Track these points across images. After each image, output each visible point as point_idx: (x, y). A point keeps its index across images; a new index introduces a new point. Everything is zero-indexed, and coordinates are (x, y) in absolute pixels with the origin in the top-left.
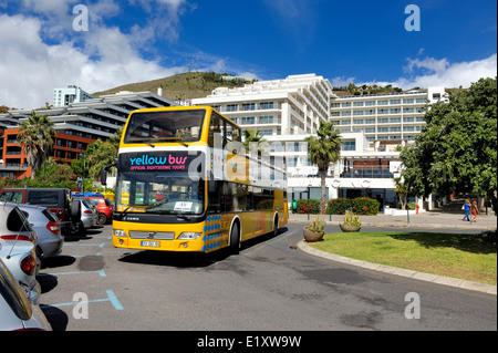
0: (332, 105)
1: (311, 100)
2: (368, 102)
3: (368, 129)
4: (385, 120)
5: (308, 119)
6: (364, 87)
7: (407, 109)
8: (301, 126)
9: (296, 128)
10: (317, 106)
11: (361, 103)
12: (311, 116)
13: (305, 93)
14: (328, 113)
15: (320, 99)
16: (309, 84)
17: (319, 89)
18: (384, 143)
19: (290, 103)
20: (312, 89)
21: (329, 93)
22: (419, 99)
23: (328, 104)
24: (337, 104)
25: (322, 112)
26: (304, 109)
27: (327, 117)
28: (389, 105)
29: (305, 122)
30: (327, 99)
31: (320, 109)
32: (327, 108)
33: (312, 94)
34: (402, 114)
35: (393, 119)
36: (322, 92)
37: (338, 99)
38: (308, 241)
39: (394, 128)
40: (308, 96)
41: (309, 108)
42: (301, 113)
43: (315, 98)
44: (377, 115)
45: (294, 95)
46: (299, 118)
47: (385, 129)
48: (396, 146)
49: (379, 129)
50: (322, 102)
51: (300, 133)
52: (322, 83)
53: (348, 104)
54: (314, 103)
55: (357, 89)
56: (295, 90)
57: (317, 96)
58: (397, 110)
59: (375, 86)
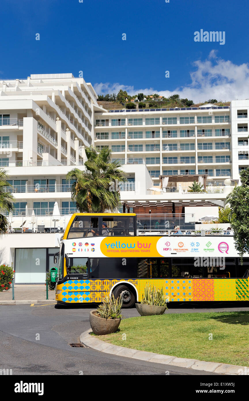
0: (97, 122)
1: (68, 113)
2: (149, 120)
3: (150, 159)
4: (173, 146)
5: (64, 143)
6: (141, 97)
7: (203, 131)
8: (53, 152)
9: (46, 156)
10: (76, 123)
11: (138, 120)
12: (68, 139)
13: (58, 102)
14: (92, 134)
15: (80, 112)
16: (64, 89)
17: (79, 97)
18: (174, 180)
19: (37, 118)
20: (68, 97)
21: (93, 105)
22: (218, 117)
23: (92, 121)
24: (105, 121)
25: (83, 132)
26: (57, 127)
27: (89, 140)
28: (178, 124)
29: (59, 147)
30: (90, 112)
31: (79, 128)
32: (90, 127)
33: (68, 105)
34: (196, 138)
35: (184, 145)
36: (83, 103)
37: (106, 114)
38: (97, 332)
39: (186, 158)
40: (62, 107)
41: (64, 126)
42: (53, 134)
43: (72, 111)
44: (161, 139)
45: (42, 105)
46: (50, 141)
47: (173, 159)
48: (191, 184)
49: (165, 158)
50: (83, 117)
51: (51, 164)
52: (83, 88)
53: (120, 121)
54: (72, 118)
55: (130, 98)
56: (44, 98)
57: (76, 108)
58: (189, 132)
59: (156, 96)
